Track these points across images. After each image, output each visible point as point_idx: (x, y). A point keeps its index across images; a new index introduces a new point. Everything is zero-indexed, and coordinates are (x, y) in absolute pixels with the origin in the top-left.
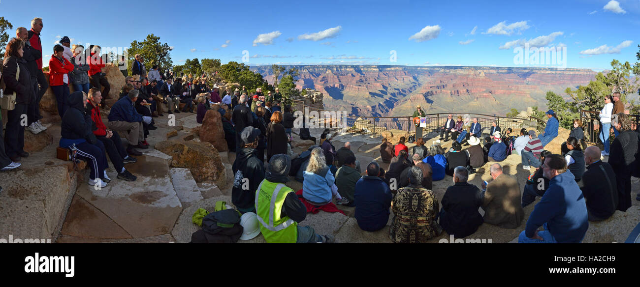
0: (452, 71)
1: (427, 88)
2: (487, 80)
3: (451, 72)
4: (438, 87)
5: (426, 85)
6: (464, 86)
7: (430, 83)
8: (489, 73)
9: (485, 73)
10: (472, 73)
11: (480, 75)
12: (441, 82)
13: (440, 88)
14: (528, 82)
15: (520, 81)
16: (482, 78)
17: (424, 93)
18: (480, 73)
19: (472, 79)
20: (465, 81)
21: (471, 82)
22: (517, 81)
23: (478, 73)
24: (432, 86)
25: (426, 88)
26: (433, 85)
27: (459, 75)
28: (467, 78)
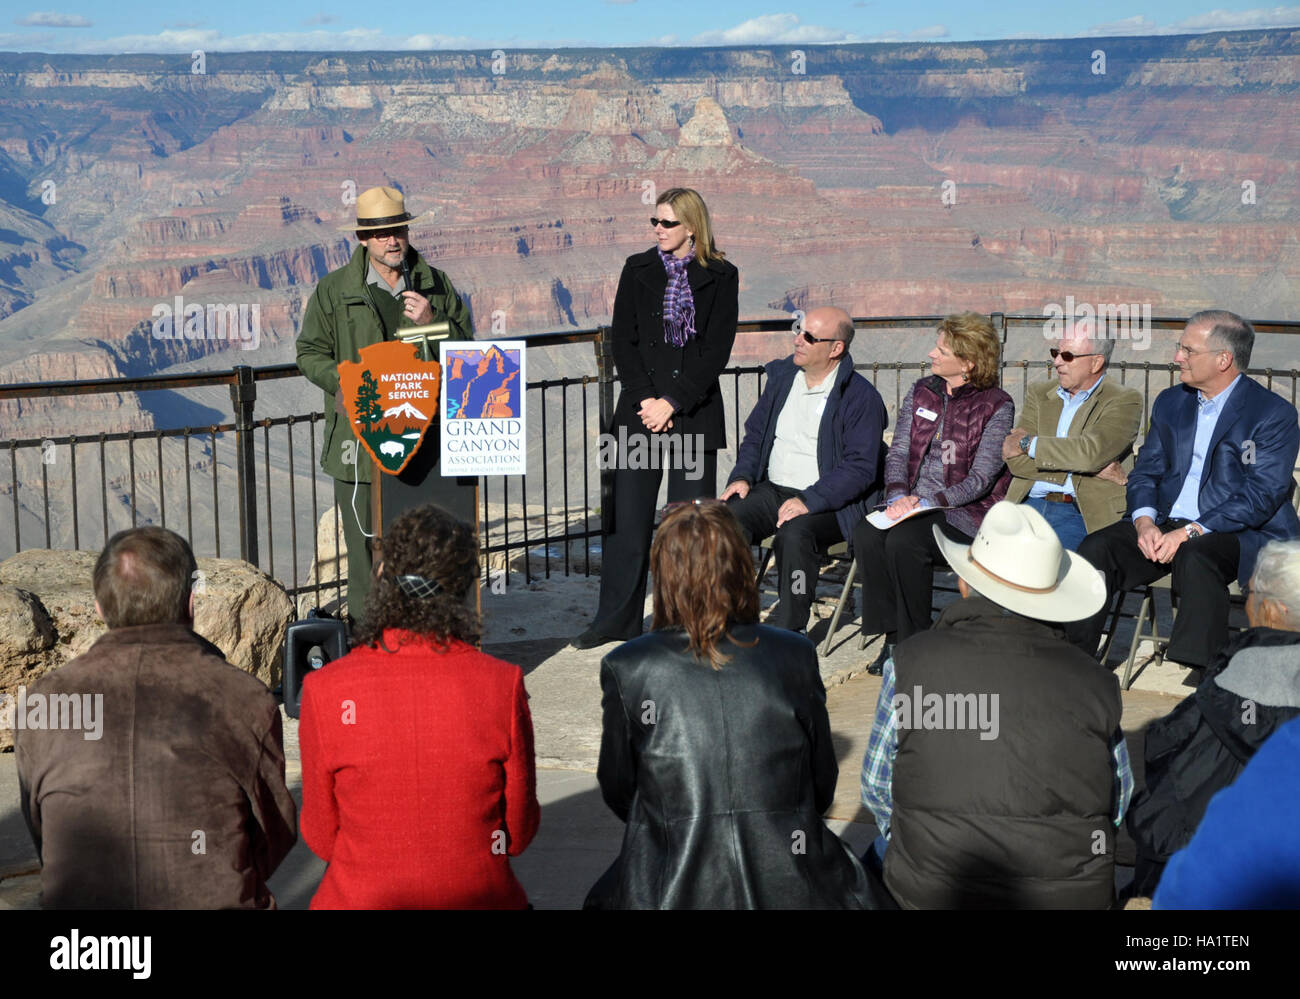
0: (403, 107)
1: (148, 280)
2: (754, 184)
3: (389, 113)
4: (260, 264)
5: (138, 253)
6: (523, 248)
7: (175, 227)
8: (775, 114)
9: (733, 114)
10: (606, 115)
11: (689, 134)
12: (289, 216)
13: (279, 277)
14: (1191, 188)
15: (1102, 185)
16: (706, 162)
17: (122, 337)
18: (684, 115)
19: (603, 177)
20: (530, 201)
21: (593, 211)
22: (1070, 181)
23: (665, 115)
24: (191, 255)
25: (135, 288)
26: (216, 253)
27: (468, 143)
28: (555, 171)
